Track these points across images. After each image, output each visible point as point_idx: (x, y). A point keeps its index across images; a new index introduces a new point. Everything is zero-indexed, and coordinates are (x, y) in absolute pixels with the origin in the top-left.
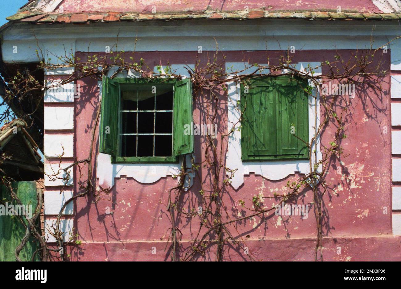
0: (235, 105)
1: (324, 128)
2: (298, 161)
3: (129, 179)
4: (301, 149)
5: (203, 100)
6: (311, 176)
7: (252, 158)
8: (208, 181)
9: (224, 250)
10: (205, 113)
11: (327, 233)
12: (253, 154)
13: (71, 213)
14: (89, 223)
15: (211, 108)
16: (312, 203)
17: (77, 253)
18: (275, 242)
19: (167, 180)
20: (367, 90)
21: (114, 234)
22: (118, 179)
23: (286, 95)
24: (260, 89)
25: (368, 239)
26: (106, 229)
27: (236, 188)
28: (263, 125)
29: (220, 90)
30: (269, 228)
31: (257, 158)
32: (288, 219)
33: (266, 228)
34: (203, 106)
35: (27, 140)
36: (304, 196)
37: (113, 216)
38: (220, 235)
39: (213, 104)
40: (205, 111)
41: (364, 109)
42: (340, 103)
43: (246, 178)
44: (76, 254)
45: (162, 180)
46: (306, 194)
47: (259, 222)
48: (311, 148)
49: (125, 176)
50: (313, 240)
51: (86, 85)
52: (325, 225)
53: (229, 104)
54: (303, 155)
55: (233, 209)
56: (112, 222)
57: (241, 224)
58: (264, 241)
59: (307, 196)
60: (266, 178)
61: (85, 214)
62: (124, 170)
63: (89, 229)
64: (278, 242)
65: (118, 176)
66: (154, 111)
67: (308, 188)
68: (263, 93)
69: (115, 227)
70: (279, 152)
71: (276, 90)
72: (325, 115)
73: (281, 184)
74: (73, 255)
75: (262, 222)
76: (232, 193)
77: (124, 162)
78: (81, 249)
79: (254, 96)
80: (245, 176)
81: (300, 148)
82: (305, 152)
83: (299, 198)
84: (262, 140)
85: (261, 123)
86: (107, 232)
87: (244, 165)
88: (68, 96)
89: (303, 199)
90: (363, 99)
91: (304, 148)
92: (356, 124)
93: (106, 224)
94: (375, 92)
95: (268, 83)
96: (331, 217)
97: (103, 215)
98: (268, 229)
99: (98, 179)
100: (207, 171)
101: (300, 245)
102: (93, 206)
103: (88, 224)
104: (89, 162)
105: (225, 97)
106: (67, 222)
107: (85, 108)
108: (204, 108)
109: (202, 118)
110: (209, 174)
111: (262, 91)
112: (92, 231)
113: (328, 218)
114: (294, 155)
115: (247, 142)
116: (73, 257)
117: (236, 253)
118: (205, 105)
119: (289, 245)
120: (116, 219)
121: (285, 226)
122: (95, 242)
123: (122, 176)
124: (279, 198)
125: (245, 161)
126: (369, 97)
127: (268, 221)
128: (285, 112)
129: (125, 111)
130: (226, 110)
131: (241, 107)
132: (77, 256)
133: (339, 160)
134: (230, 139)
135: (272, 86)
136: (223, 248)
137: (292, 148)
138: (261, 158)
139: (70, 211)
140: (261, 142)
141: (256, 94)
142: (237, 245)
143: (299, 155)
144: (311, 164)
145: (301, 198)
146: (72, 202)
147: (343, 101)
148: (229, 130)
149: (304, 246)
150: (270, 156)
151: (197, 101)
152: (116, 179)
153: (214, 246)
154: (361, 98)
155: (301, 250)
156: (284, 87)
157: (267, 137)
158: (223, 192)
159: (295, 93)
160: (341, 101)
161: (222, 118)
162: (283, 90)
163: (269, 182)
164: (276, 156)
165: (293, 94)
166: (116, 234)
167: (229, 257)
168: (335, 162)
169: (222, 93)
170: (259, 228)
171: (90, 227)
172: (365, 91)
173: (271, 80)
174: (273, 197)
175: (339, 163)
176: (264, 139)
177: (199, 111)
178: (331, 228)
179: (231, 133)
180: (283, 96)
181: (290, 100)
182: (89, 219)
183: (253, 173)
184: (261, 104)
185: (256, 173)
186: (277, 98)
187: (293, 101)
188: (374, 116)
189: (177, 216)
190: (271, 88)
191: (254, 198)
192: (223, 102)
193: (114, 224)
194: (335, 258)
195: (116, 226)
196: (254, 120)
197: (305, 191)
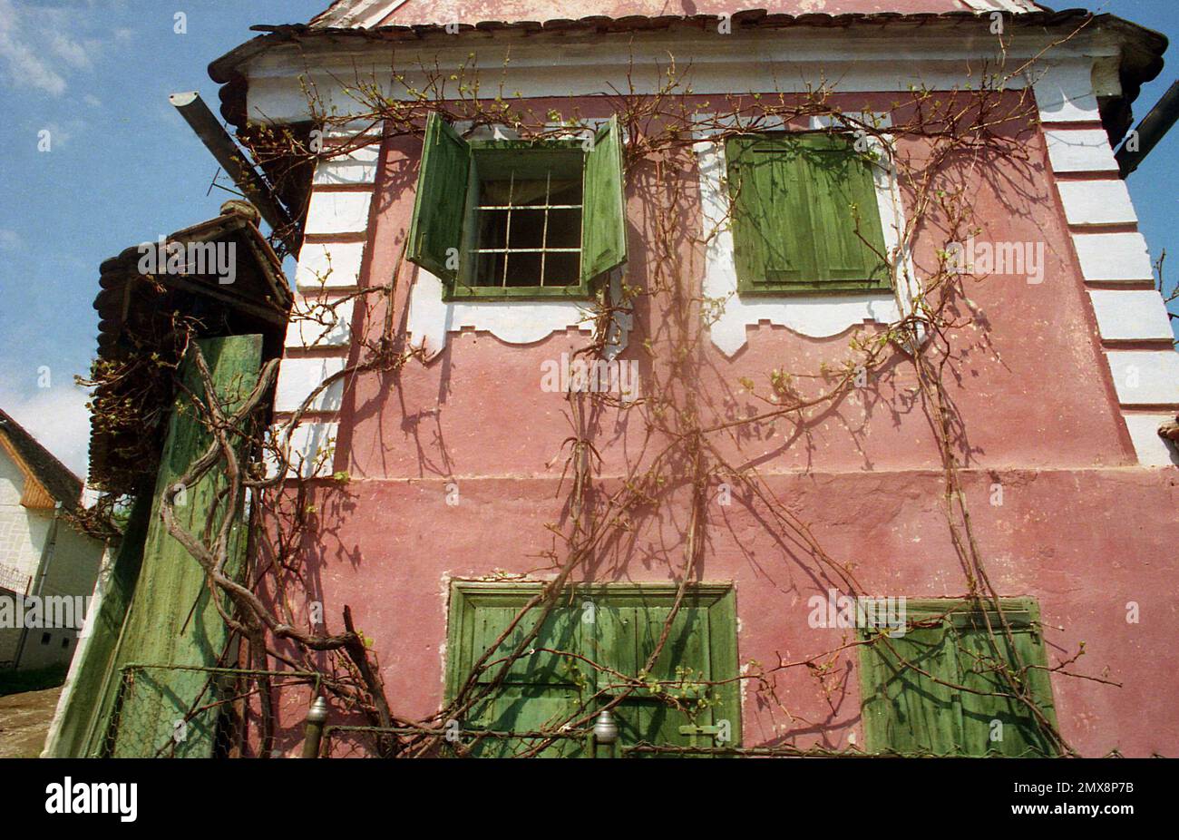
0: (718, 188)
1: (916, 232)
2: (869, 297)
3: (480, 334)
4: (872, 269)
5: (648, 182)
6: (903, 326)
7: (763, 289)
8: (663, 337)
9: (709, 498)
10: (654, 205)
11: (967, 461)
12: (764, 279)
13: (336, 407)
14: (381, 435)
15: (666, 195)
16: (914, 389)
17: (338, 505)
18: (837, 478)
19: (569, 336)
20: (996, 163)
21: (439, 462)
22: (457, 334)
23: (826, 167)
24: (768, 156)
25: (1079, 473)
26: (420, 450)
27: (730, 354)
28: (781, 222)
29: (682, 163)
30: (817, 447)
31: (775, 288)
32: (863, 427)
33: (810, 448)
34: (649, 192)
35: (259, 252)
36: (893, 374)
37: (438, 419)
38: (696, 456)
39: (669, 189)
40: (654, 200)
41: (998, 197)
42: (944, 185)
43: (751, 333)
44: (335, 507)
45: (556, 337)
46: (897, 370)
47: (792, 434)
48: (894, 268)
49: (471, 328)
50: (936, 475)
51: (406, 157)
52: (958, 443)
53: (703, 186)
54: (878, 281)
55: (726, 403)
56: (434, 432)
57: (748, 439)
58: (812, 475)
59: (900, 374)
60: (799, 331)
61: (372, 415)
62: (470, 314)
63: (378, 450)
64: (846, 478)
65: (456, 328)
66: (544, 207)
67: (901, 354)
68: (777, 165)
69: (441, 443)
70: (824, 276)
71: (803, 156)
72: (913, 207)
73: (834, 346)
74: (328, 511)
75: (798, 434)
76: (721, 364)
77: (471, 299)
78: (350, 495)
79: (757, 169)
80: (749, 327)
81: (869, 269)
82: (881, 275)
83: (882, 379)
84: (781, 251)
85: (777, 217)
86: (421, 457)
87: (747, 304)
88: (365, 174)
89: (891, 379)
90: (991, 179)
91: (879, 268)
92: (986, 224)
93: (419, 439)
94: (1014, 166)
95: (785, 145)
96: (966, 421)
97: (414, 416)
98: (815, 449)
99: (410, 333)
100: (661, 319)
101: (903, 487)
102: (393, 394)
103: (378, 437)
104: (387, 292)
105: (695, 174)
106: (323, 429)
107: (399, 198)
108: (652, 196)
109: (648, 215)
110: (665, 323)
111: (772, 160)
112: (386, 454)
113: (962, 426)
114: (859, 281)
115: (748, 255)
116: (327, 517)
117: (742, 507)
118: (653, 190)
119: (876, 486)
120: (442, 426)
121: (857, 443)
122: (391, 479)
123: (465, 329)
124: (834, 378)
125: (747, 294)
126: (1003, 174)
127: (813, 431)
128: (828, 198)
129: (483, 208)
130: (699, 196)
131: (730, 189)
132: (338, 514)
133: (963, 297)
134: (708, 252)
135: (793, 151)
136: (705, 491)
137: (851, 266)
138: (785, 288)
139: (334, 403)
140: (780, 256)
141: (759, 165)
142: (744, 486)
143: (870, 281)
144: (898, 302)
145: (888, 379)
146: (341, 382)
147: (948, 183)
148: (707, 234)
149: (914, 490)
150: (803, 283)
151: (635, 182)
152: (451, 335)
153: (682, 489)
154: (988, 178)
155: (908, 501)
156: (818, 152)
157: (793, 245)
158: (700, 364)
159: (845, 163)
160: (944, 182)
161: (690, 214)
162: (817, 159)
163: (806, 342)
164: (816, 284)
165: (839, 166)
166: (441, 461)
167: (722, 519)
168: (953, 300)
169: (687, 168)
170: (792, 447)
171: (382, 444)
172: (991, 164)
173: (789, 139)
174: (820, 374)
175: (963, 301)
176: (785, 249)
177: (641, 201)
178: (973, 451)
179: (713, 239)
180: (819, 169)
181: (835, 176)
182: (380, 426)
183: (767, 322)
184: (774, 183)
185: (773, 323)
186: (807, 172)
187: (841, 178)
188: (1023, 211)
189: (592, 418)
190: (792, 155)
191: (773, 377)
192: (689, 184)
193: (440, 437)
194: (1000, 522)
195: (445, 443)
196: (761, 214)
197: (893, 361)
